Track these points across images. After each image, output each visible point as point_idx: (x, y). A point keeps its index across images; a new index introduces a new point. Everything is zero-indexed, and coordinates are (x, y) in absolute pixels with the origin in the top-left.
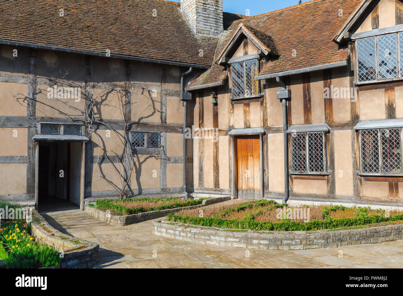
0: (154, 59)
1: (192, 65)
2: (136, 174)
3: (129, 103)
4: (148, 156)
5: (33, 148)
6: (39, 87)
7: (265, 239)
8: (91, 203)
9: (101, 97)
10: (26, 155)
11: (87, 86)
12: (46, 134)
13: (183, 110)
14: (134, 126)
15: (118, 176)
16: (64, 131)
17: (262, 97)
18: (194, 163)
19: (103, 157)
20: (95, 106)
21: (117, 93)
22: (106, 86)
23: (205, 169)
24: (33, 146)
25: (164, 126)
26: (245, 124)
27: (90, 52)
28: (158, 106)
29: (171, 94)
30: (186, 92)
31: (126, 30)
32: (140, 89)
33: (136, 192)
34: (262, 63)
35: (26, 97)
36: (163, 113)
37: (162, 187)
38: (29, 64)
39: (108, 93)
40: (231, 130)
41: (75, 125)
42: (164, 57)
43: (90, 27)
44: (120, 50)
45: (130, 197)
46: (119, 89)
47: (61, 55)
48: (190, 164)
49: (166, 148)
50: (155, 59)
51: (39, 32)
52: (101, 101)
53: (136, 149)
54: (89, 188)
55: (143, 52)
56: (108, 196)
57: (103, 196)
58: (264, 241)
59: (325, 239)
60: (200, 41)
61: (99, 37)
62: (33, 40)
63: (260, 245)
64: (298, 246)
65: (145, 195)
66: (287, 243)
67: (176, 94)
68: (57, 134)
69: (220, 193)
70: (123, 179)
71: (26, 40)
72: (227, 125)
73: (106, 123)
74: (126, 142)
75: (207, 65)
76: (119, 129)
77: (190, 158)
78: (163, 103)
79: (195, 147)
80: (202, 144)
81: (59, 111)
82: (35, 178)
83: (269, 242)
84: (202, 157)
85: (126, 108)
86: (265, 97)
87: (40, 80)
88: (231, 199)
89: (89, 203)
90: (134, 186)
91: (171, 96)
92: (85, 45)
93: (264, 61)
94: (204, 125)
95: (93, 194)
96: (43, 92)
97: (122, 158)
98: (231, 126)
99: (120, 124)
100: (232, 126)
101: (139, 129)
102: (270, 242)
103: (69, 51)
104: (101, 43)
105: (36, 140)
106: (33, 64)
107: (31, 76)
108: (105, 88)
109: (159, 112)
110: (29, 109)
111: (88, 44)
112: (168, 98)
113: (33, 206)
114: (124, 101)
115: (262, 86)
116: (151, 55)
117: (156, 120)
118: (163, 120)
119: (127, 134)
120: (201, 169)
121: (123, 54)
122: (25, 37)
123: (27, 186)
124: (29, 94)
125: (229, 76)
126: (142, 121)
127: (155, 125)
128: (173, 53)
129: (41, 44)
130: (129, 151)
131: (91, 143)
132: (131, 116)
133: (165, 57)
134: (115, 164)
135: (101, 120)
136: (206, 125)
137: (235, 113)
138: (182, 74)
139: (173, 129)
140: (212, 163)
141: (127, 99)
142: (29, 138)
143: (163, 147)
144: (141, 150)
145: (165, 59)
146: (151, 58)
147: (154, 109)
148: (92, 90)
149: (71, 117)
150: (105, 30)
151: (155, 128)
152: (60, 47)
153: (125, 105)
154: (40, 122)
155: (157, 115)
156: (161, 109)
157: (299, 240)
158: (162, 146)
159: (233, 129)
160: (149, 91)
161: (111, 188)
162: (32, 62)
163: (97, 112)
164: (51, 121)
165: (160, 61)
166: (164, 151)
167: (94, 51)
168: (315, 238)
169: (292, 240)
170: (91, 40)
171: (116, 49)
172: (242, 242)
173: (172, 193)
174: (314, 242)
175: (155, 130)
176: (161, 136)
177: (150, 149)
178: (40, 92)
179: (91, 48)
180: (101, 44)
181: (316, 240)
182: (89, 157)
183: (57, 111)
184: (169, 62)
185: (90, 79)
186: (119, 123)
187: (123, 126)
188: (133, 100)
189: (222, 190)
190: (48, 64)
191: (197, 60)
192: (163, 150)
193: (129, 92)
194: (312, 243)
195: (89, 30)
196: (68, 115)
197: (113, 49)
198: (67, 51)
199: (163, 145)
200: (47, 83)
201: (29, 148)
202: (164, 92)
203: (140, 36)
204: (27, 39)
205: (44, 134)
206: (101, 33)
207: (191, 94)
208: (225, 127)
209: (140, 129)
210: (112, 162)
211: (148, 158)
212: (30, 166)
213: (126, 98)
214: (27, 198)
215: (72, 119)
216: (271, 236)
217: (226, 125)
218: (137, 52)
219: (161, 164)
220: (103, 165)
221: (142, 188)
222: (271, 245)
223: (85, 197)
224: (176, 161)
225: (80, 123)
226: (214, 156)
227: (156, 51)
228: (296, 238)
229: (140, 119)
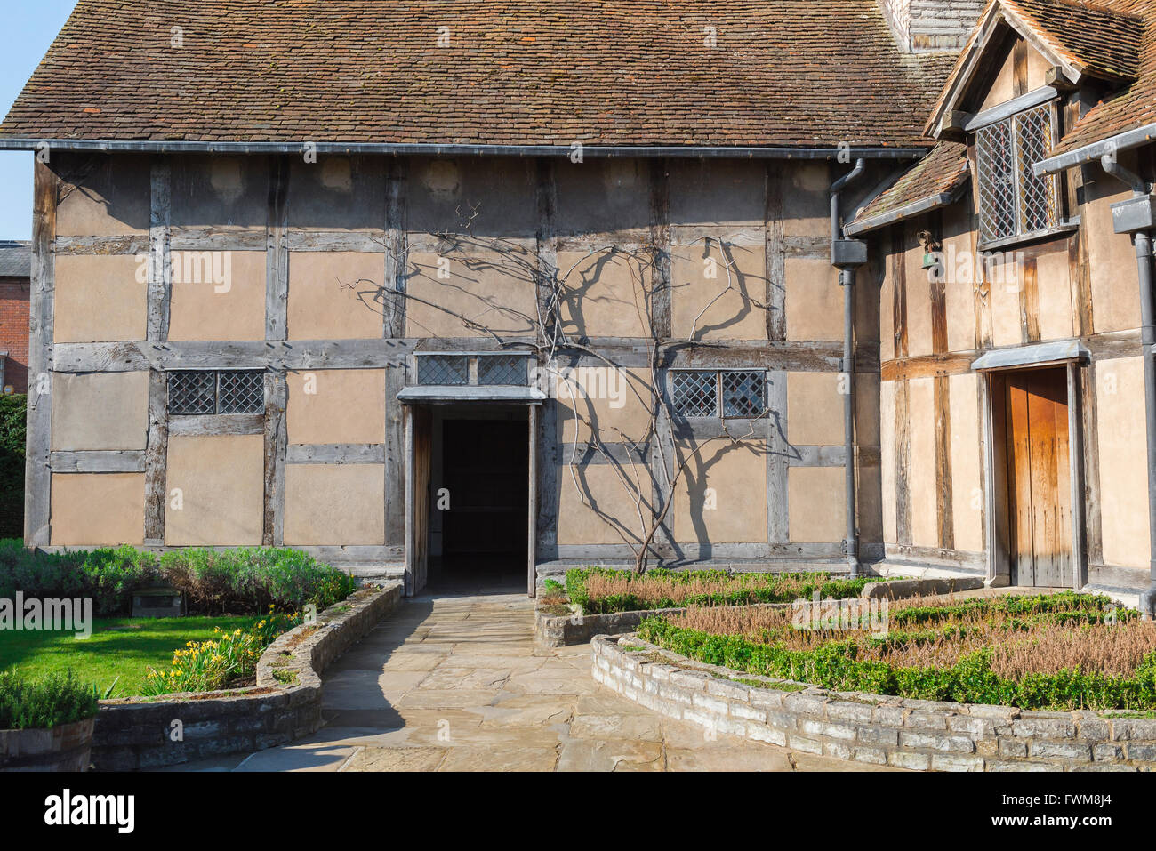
0: (733, 146)
1: (862, 152)
2: (689, 497)
3: (665, 288)
4: (728, 442)
5: (398, 423)
6: (412, 258)
7: (843, 722)
8: (552, 578)
9: (582, 273)
10: (383, 440)
11: (542, 247)
12: (431, 385)
13: (841, 298)
14: (681, 354)
15: (633, 500)
16: (479, 374)
17: (1073, 231)
18: (883, 467)
19: (589, 447)
20: (565, 303)
21: (628, 260)
22: (595, 242)
23: (914, 485)
24: (399, 417)
25: (779, 352)
26: (1025, 329)
27: (540, 149)
28: (756, 290)
29: (798, 250)
30: (847, 238)
31: (668, 72)
32: (698, 242)
33: (692, 551)
34: (1072, 113)
35: (382, 289)
36: (775, 311)
37: (773, 540)
38: (388, 200)
39: (601, 262)
40: (982, 354)
41: (510, 356)
42: (768, 137)
43: (561, 77)
44: (630, 131)
45: (670, 566)
46: (635, 246)
47: (468, 165)
48: (873, 469)
49: (785, 419)
50: (738, 146)
51: (413, 110)
52: (581, 285)
53: (688, 423)
54: (551, 534)
55: (700, 131)
56: (604, 559)
57: (590, 559)
58: (839, 727)
59: (1080, 747)
60: (918, 73)
61: (576, 103)
62: (391, 133)
63: (827, 742)
64: (963, 761)
65: (719, 562)
66: (919, 744)
67: (816, 247)
68: (461, 385)
69: (956, 564)
70: (650, 512)
71: (372, 136)
72: (971, 337)
73: (595, 347)
74: (658, 404)
75: (918, 147)
76: (636, 363)
77: (870, 449)
78: (773, 279)
79: (884, 414)
80: (903, 405)
81: (464, 319)
82: (404, 503)
83: (854, 734)
84: (905, 447)
85: (657, 302)
86: (1083, 231)
87: (415, 239)
88: (983, 586)
89: (547, 578)
90: (685, 533)
91: (799, 254)
92: (529, 131)
93: (1075, 105)
94: (907, 341)
95: (562, 552)
96: (424, 271)
97: (646, 449)
98: (983, 340)
99: (638, 348)
100: (987, 341)
101: (696, 364)
102: (857, 735)
103: (481, 152)
104: (578, 118)
105: (406, 402)
106: (398, 199)
107: (393, 232)
108: (593, 246)
109: (761, 306)
110: (387, 319)
111: (539, 127)
112: (790, 261)
113: (399, 577)
114: (648, 280)
115: (1072, 195)
116: (727, 137)
117: (752, 331)
118: (775, 332)
119: (659, 377)
120: (903, 487)
121: (637, 141)
122: (373, 128)
123: (386, 523)
124: (388, 280)
125: (973, 173)
126: (705, 339)
127: (747, 349)
128: (806, 120)
129: (411, 142)
130: (665, 427)
131: (554, 408)
132: (670, 324)
133: (774, 137)
134: (625, 467)
135: (584, 341)
136: (914, 341)
137: (993, 295)
138: (835, 184)
139: (808, 359)
140: (933, 465)
141: (656, 275)
142: (389, 397)
143: (777, 415)
144: (704, 424)
145: (770, 142)
146: (726, 145)
147: (746, 298)
148: (555, 255)
149: (498, 334)
150: (603, 80)
151: (747, 358)
152: (460, 143)
153: (653, 293)
154: (416, 353)
155: (756, 319)
156: (768, 297)
157: (965, 740)
158: (770, 411)
159: (990, 349)
160: (726, 247)
161: (612, 536)
162: (396, 193)
163: (571, 319)
164: (443, 349)
165: (751, 150)
166: (780, 430)
167: (553, 145)
168: (1034, 737)
169: (940, 734)
170: (552, 113)
171: (618, 131)
172: (775, 724)
173: (807, 560)
174: (1030, 754)
175: (749, 365)
176: (767, 381)
177: (733, 423)
178: (417, 272)
179: (546, 137)
180: (580, 121)
181: (1040, 745)
182: (548, 447)
183: (459, 321)
184: (783, 151)
185: (549, 225)
186: (634, 348)
187: (646, 355)
188: (676, 277)
189: (961, 557)
190: (436, 193)
191: (887, 134)
192: (776, 427)
193: (665, 255)
194: (1023, 754)
195: (556, 87)
196: (490, 331)
197: (610, 131)
198: (476, 152)
199: (774, 409)
200: (432, 245)
201: (390, 422)
202: (774, 245)
203: (711, 84)
204: (377, 133)
205: (427, 385)
206: (587, 92)
207: (864, 246)
208: (967, 344)
209: (699, 362)
210: (616, 462)
211: (727, 449)
212: (393, 470)
213: (653, 271)
214: (385, 555)
215: (500, 341)
216: (862, 713)
217: (969, 339)
218: (684, 131)
219: (770, 467)
220: (590, 471)
221: (712, 541)
222: (864, 745)
223: (538, 561)
224: (820, 458)
225: (522, 350)
226: (936, 445)
227: (747, 122)
228: (954, 728)
229: (699, 334)
